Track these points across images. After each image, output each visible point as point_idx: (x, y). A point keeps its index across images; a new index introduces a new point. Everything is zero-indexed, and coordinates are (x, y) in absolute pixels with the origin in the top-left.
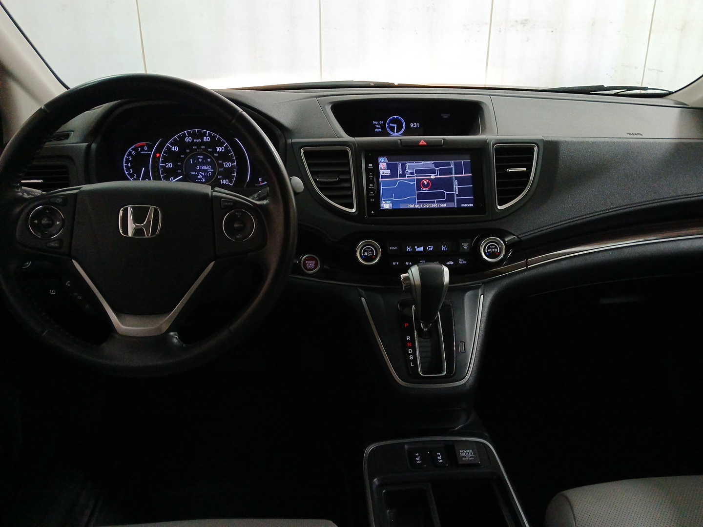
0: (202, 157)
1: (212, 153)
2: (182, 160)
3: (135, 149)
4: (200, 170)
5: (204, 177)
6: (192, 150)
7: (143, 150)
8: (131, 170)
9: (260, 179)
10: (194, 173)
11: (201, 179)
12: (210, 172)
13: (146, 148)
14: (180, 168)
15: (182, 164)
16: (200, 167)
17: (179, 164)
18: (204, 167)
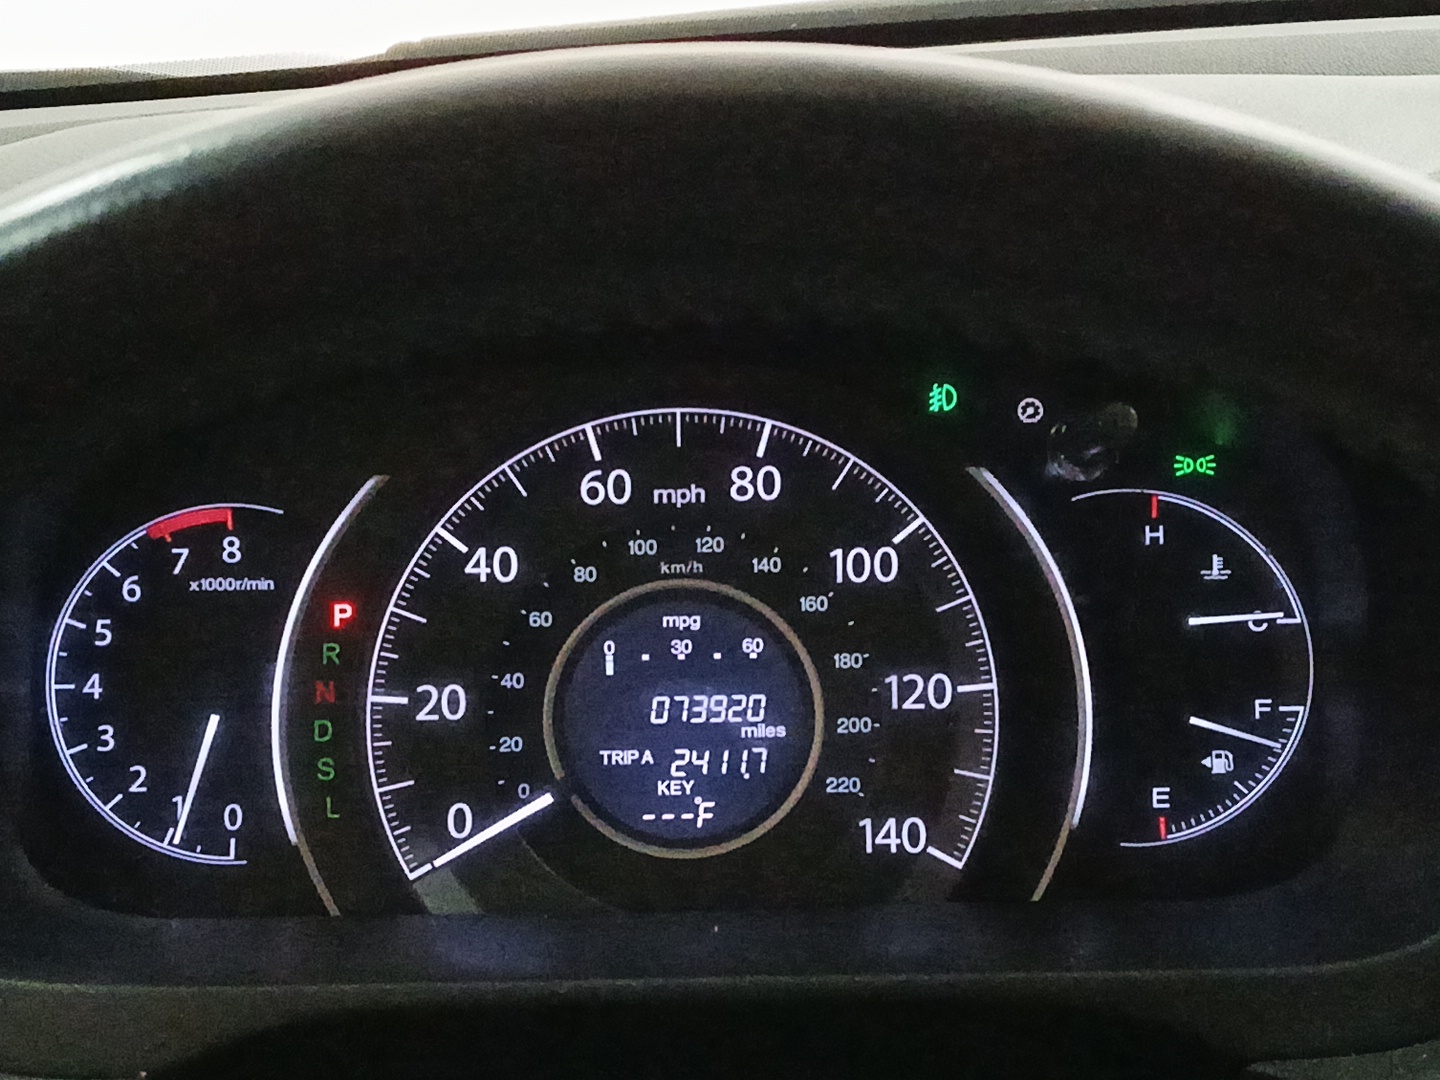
0: (695, 623)
1: (781, 592)
2: (534, 652)
3: (149, 561)
4: (682, 733)
5: (706, 785)
6: (619, 571)
7: (207, 561)
8: (108, 732)
9: (1159, 796)
10: (625, 757)
11: (683, 803)
12: (763, 742)
13: (232, 549)
14: (518, 712)
15: (536, 684)
16: (677, 707)
17: (512, 681)
18: (711, 706)
